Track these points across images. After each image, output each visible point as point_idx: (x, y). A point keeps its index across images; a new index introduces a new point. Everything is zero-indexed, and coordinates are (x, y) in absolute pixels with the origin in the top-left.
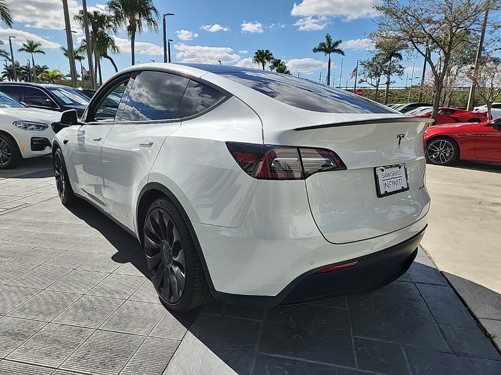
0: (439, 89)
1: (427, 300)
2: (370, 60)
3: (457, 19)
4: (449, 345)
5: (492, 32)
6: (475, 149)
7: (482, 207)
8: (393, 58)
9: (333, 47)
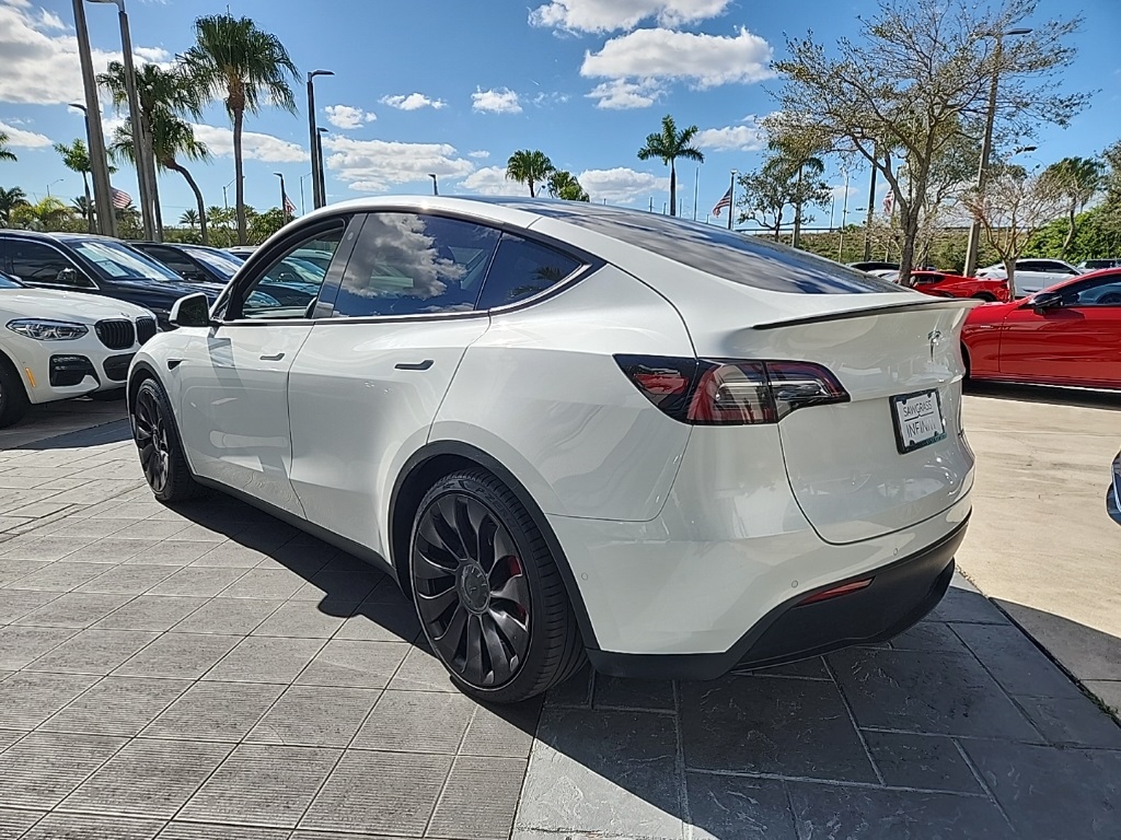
0: (911, 234)
1: (977, 653)
2: (758, 173)
3: (944, 90)
4: (1040, 732)
5: (1011, 115)
6: (999, 357)
7: (1035, 472)
8: (806, 169)
9: (679, 144)
